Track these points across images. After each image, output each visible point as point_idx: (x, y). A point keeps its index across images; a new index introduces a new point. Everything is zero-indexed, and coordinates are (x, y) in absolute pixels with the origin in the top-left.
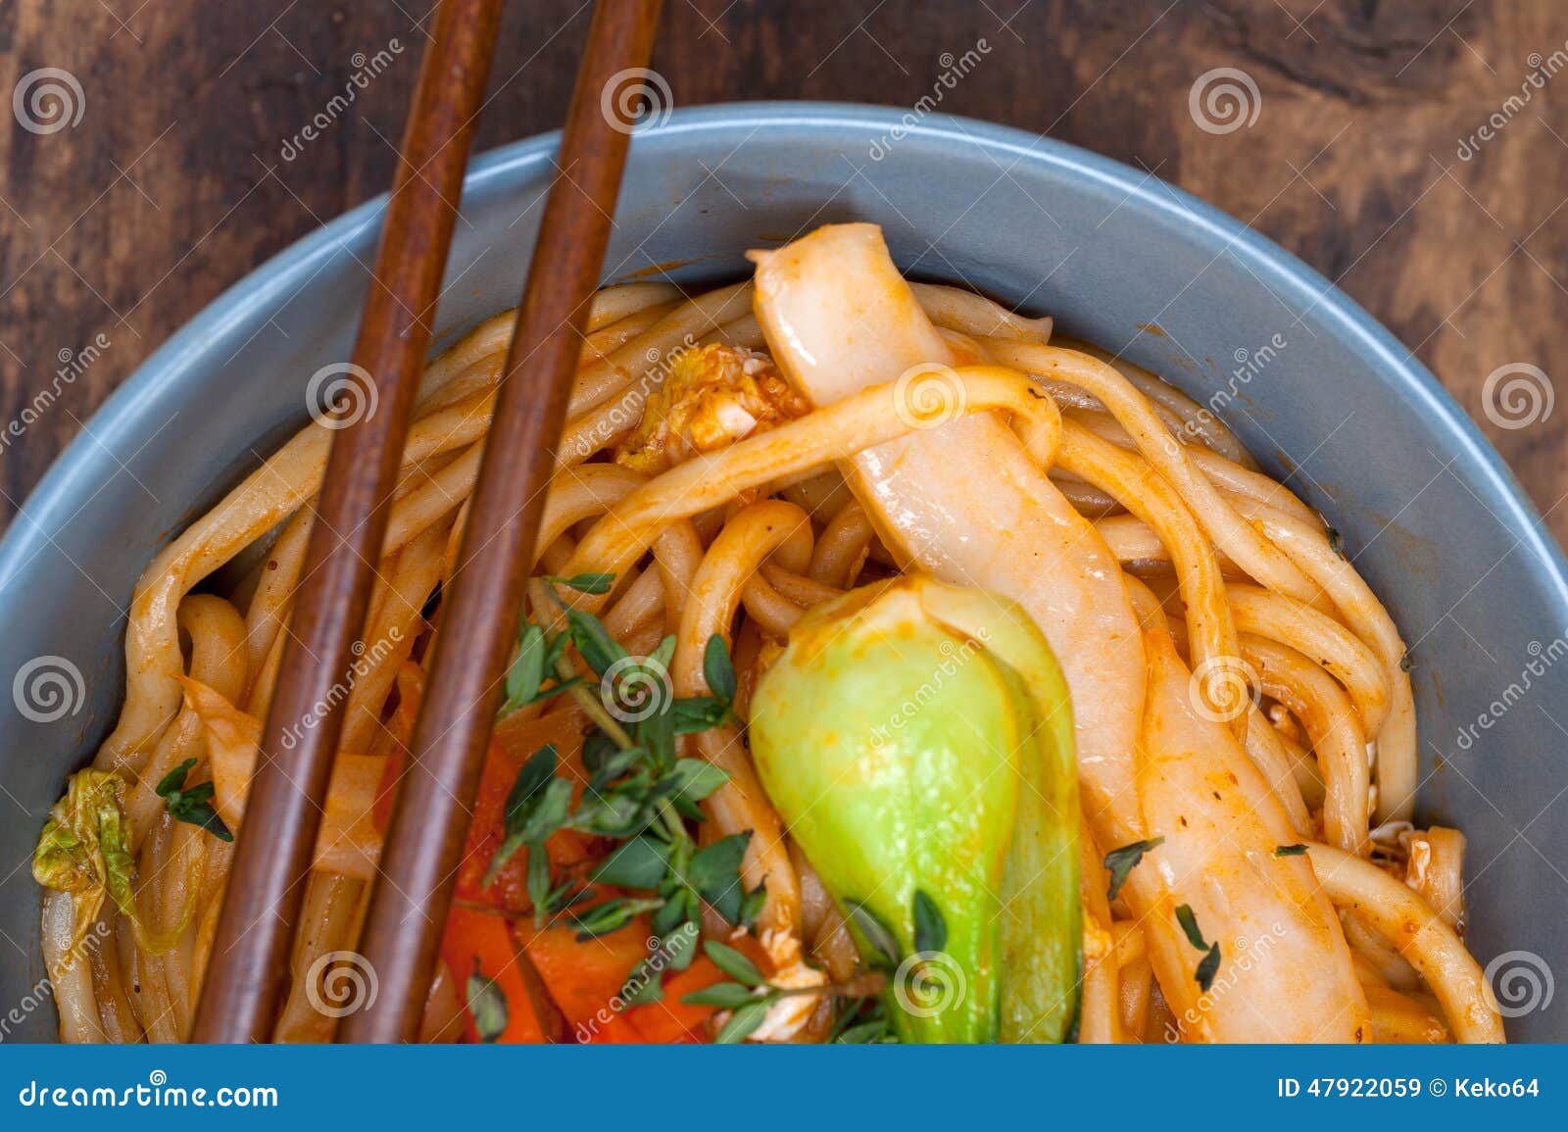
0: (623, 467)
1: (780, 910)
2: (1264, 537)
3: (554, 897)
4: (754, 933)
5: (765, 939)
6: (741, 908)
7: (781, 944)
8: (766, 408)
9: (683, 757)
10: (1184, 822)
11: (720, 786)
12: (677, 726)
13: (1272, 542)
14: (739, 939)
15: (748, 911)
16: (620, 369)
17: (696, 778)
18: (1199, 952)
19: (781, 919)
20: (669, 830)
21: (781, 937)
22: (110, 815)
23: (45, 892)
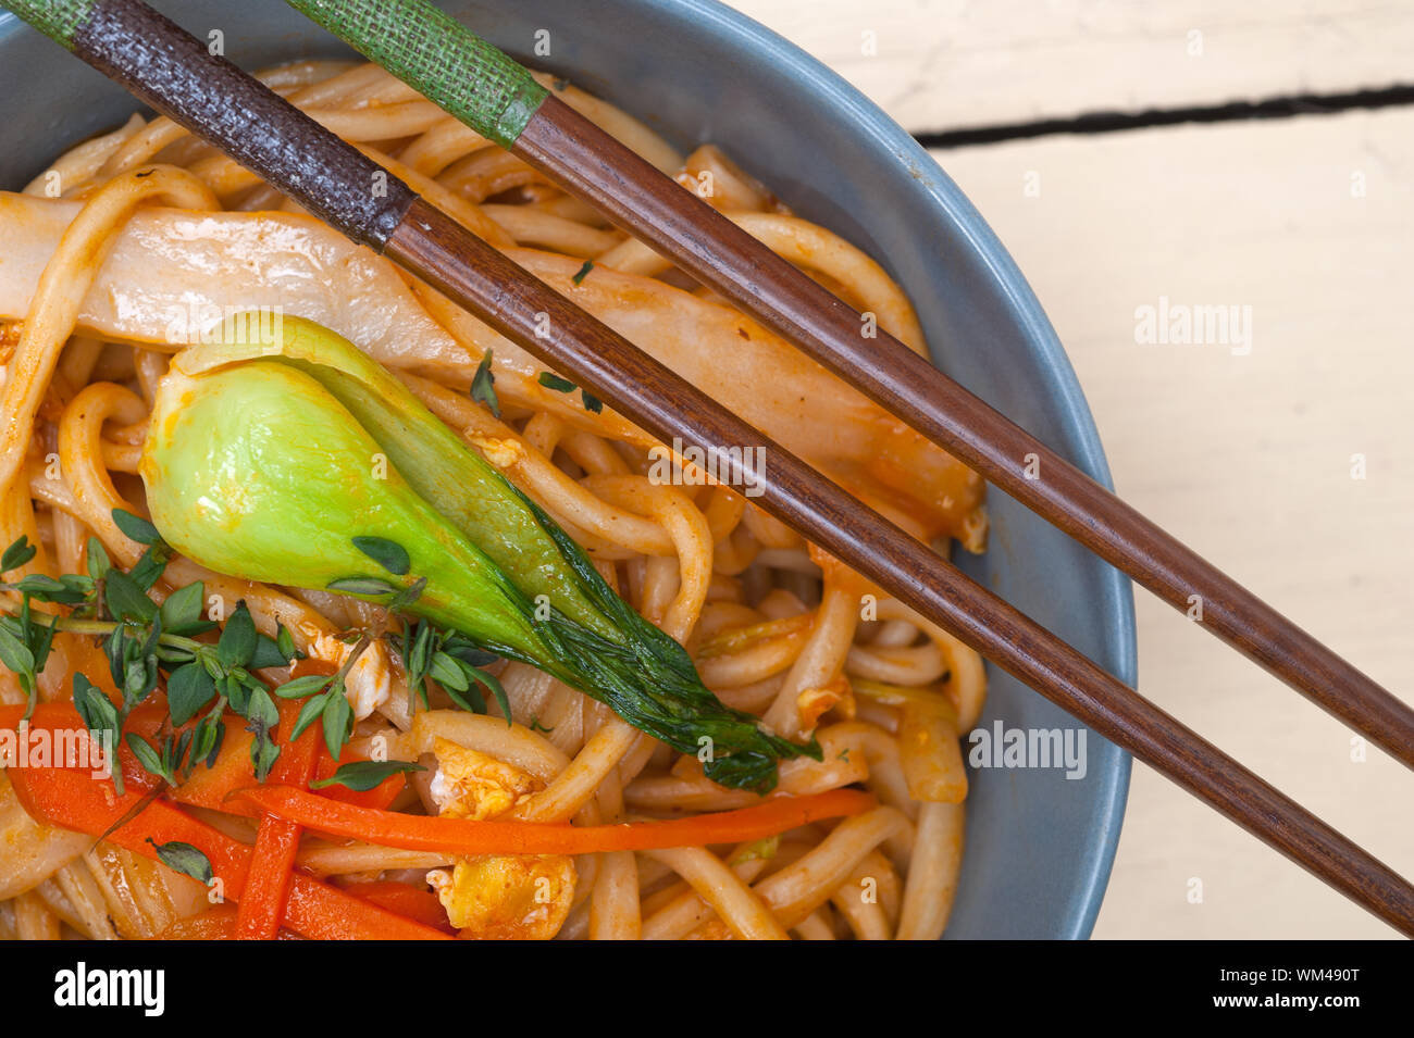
1: (304, 629)
3: (166, 758)
4: (303, 657)
5: (313, 653)
6: (281, 651)
7: (324, 647)
9: (166, 599)
11: (204, 595)
12: (142, 589)
14: (296, 669)
15: (287, 650)
17: (180, 609)
18: (575, 391)
19: (310, 633)
20: (187, 652)
21: (319, 644)
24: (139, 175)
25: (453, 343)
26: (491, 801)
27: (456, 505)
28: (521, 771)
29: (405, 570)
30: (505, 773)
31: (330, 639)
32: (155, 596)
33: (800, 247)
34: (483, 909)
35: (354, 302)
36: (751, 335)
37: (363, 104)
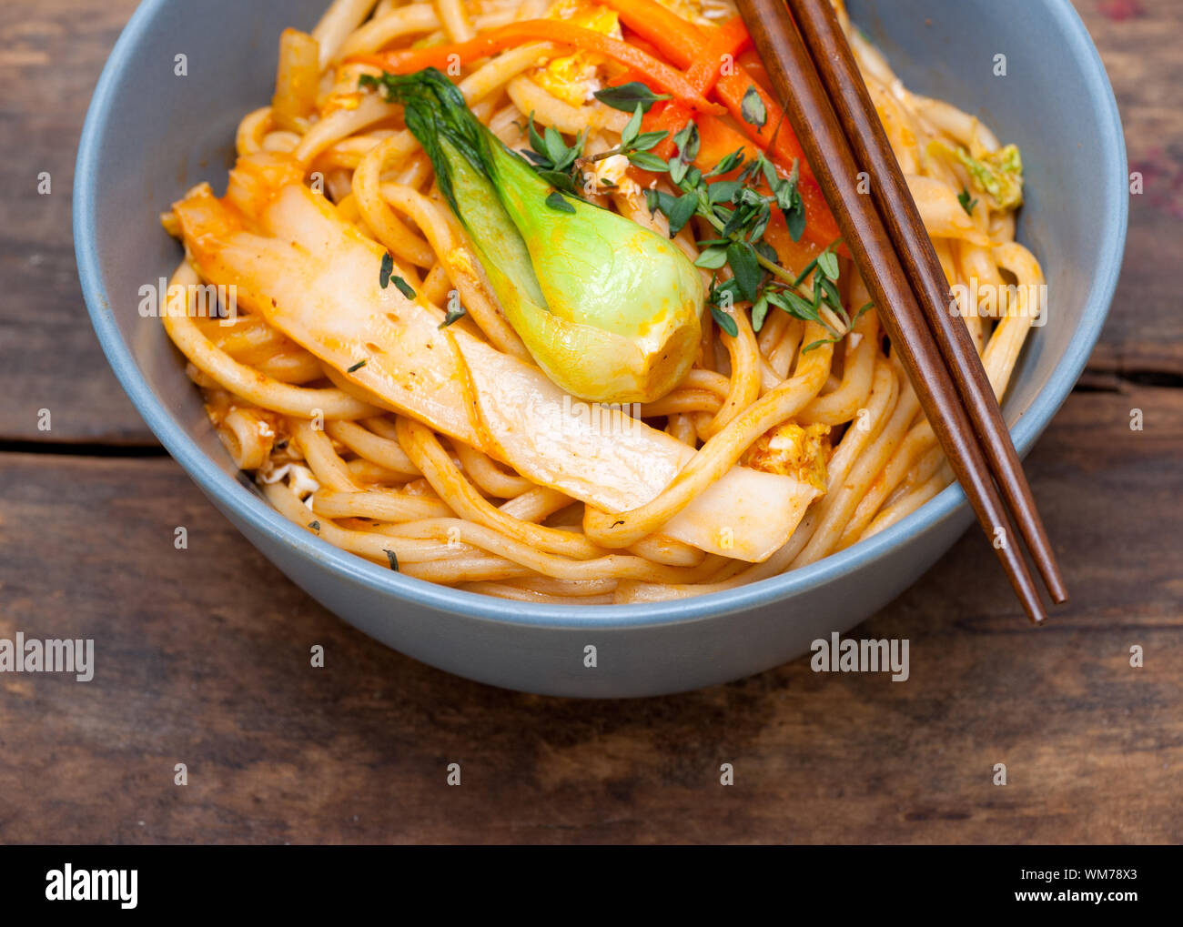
0: (826, 424)
1: (637, 205)
2: (438, 539)
4: (645, 188)
5: (638, 189)
6: (658, 198)
7: (629, 188)
8: (766, 461)
9: (721, 268)
10: (429, 346)
11: (696, 259)
12: (736, 283)
13: (430, 539)
14: (652, 181)
15: (653, 196)
16: (851, 487)
17: (716, 259)
18: (396, 275)
19: (634, 200)
20: (716, 214)
21: (630, 192)
22: (993, 188)
23: (1002, 144)
24: (622, 523)
25: (460, 346)
26: (563, 65)
28: (538, 84)
29: (553, 196)
30: (547, 82)
31: (622, 190)
32: (728, 273)
33: (211, 349)
34: (598, 16)
35: (516, 402)
36: (271, 301)
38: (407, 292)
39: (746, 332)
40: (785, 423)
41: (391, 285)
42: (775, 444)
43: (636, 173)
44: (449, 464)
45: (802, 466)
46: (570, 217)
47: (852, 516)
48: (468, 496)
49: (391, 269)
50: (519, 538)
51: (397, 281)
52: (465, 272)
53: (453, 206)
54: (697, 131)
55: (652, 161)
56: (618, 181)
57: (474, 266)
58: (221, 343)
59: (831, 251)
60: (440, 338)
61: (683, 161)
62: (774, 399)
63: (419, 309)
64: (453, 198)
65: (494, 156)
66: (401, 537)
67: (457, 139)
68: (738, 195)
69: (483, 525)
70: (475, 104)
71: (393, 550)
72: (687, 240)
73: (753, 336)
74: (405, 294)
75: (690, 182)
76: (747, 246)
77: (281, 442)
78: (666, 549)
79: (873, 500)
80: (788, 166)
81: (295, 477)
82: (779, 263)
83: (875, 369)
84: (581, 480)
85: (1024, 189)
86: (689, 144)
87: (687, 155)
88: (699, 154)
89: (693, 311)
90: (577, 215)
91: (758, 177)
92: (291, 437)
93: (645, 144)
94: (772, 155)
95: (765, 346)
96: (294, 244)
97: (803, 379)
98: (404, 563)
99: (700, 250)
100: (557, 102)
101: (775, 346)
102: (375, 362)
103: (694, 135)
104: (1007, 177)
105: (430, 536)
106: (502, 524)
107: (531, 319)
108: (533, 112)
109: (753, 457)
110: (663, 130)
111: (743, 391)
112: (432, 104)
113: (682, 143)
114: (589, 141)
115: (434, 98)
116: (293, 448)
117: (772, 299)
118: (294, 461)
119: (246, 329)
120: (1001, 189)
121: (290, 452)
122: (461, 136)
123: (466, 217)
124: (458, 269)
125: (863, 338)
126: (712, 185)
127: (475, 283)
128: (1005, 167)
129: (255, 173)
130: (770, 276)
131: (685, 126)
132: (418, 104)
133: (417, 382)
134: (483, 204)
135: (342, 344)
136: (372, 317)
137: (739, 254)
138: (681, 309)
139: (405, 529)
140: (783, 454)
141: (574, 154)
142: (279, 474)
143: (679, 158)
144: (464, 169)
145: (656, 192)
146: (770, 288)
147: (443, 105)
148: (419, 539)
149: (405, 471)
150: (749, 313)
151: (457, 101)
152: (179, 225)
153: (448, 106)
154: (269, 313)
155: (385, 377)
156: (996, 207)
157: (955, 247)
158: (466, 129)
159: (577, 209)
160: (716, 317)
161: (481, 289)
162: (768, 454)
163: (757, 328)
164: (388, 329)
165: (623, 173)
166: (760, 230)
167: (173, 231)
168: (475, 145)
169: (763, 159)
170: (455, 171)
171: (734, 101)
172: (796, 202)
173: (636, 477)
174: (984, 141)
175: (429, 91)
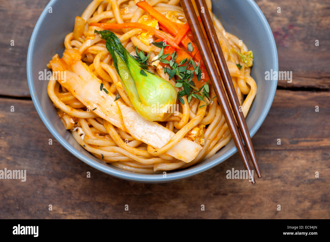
0: (204, 125)
2: (114, 152)
3: (190, 62)
4: (163, 67)
5: (162, 67)
6: (166, 70)
7: (160, 67)
8: (190, 136)
9: (181, 87)
10: (111, 105)
11: (175, 85)
12: (184, 91)
13: (112, 151)
14: (165, 66)
15: (165, 69)
16: (210, 139)
17: (180, 85)
18: (104, 88)
19: (161, 70)
20: (180, 75)
21: (160, 68)
22: (246, 62)
23: (249, 50)
24: (156, 152)
25: (119, 106)
26: (144, 34)
27: (130, 80)
28: (138, 38)
29: (142, 70)
30: (140, 38)
31: (158, 68)
32: (183, 88)
33: (59, 102)
34: (153, 22)
35: (132, 120)
36: (74, 91)
37: (116, 153)
38: (107, 92)
39: (186, 103)
40: (195, 127)
41: (103, 90)
42: (192, 132)
43: (161, 64)
44: (116, 133)
45: (199, 137)
46: (146, 77)
47: (210, 146)
48: (120, 142)
49: (103, 86)
50: (132, 152)
51: (104, 89)
52: (120, 88)
53: (118, 71)
54: (176, 53)
55: (165, 61)
56: (157, 65)
57: (122, 86)
58: (62, 99)
59: (207, 84)
60: (114, 104)
61: (173, 61)
62: (193, 122)
63: (109, 96)
64: (118, 69)
65: (128, 58)
66: (104, 150)
67: (119, 52)
68: (186, 72)
69: (124, 149)
70: (123, 42)
71: (103, 154)
72: (173, 80)
73: (188, 104)
74: (106, 93)
75: (174, 66)
76: (187, 83)
77: (76, 122)
78: (166, 157)
79: (214, 142)
80: (198, 61)
81: (79, 130)
82: (195, 86)
83: (216, 109)
84: (147, 139)
85: (253, 62)
86: (174, 56)
87: (174, 59)
88: (177, 58)
89: (174, 101)
90: (147, 77)
91: (191, 65)
92: (78, 121)
93: (164, 57)
94: (194, 59)
95: (190, 105)
96: (79, 76)
97: (199, 116)
98: (105, 157)
99: (176, 82)
100: (143, 44)
101: (193, 105)
102: (99, 108)
103: (176, 54)
104: (249, 59)
105: (111, 151)
106: (128, 149)
107: (137, 103)
108: (137, 46)
109: (187, 136)
110: (168, 54)
111: (185, 118)
112: (113, 43)
113: (173, 56)
114: (150, 54)
115: (113, 41)
116: (79, 124)
117: (193, 95)
118: (79, 126)
119: (68, 96)
120: (248, 62)
121: (78, 124)
122: (120, 52)
123: (121, 74)
124: (119, 86)
125: (214, 102)
126: (179, 67)
127: (123, 90)
128: (249, 56)
129: (70, 55)
130: (192, 89)
131: (174, 52)
132: (109, 42)
133: (109, 114)
134: (125, 70)
135: (91, 103)
136: (98, 97)
137: (185, 85)
138: (172, 102)
139: (105, 148)
140: (194, 135)
141: (147, 58)
142: (75, 129)
143: (172, 60)
144: (120, 60)
145: (166, 68)
146: (193, 92)
147: (115, 43)
148: (109, 151)
149: (105, 132)
150: (187, 98)
151: (119, 42)
152: (51, 66)
153: (117, 44)
154: (74, 93)
155: (101, 112)
156: (246, 66)
157: (236, 79)
158: (121, 50)
159: (147, 75)
160: (179, 99)
161: (124, 92)
162: (191, 134)
163: (189, 102)
164: (102, 100)
165: (158, 63)
166: (190, 80)
167: (50, 68)
168: (123, 54)
169: (192, 60)
170: (118, 61)
171: (185, 45)
172: (199, 72)
173: (160, 139)
174: (245, 49)
175: (112, 39)
